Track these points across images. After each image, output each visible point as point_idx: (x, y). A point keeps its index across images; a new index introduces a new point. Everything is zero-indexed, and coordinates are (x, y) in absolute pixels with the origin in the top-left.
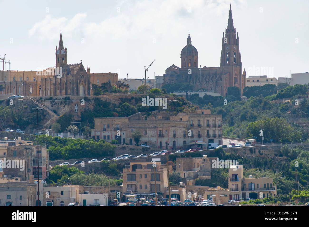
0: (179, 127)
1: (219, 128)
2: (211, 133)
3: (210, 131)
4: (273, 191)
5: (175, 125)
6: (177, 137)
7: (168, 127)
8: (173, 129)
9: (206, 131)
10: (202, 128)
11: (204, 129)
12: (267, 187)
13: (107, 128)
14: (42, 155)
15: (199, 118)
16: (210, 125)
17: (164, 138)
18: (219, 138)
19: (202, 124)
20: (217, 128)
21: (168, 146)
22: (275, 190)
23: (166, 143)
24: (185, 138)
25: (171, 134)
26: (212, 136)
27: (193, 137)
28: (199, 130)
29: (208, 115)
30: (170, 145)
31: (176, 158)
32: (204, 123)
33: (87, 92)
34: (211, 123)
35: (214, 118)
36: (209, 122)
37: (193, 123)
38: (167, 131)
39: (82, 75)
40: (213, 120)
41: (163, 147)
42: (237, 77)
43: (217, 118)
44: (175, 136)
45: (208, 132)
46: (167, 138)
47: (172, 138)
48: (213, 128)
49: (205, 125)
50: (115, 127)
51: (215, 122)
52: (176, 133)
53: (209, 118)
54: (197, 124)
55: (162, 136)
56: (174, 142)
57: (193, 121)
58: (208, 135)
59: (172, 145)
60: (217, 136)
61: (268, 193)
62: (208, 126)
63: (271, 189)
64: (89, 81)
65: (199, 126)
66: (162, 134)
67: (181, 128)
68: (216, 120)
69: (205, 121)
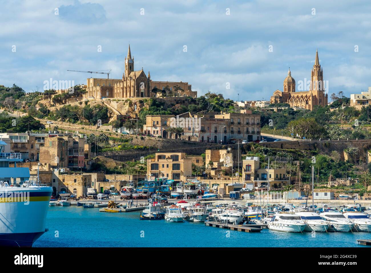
0: (220, 124)
1: (258, 125)
2: (250, 130)
3: (249, 128)
4: (286, 181)
5: (216, 122)
6: (219, 133)
7: (211, 124)
8: (215, 125)
9: (245, 128)
10: (242, 125)
11: (244, 126)
12: (279, 177)
13: (156, 124)
14: (78, 145)
15: (239, 117)
16: (249, 123)
17: (206, 133)
18: (258, 134)
19: (242, 122)
20: (255, 126)
21: (210, 140)
22: (288, 180)
23: (208, 138)
24: (226, 134)
25: (213, 130)
26: (251, 132)
27: (233, 133)
28: (239, 127)
29: (248, 115)
30: (211, 139)
31: (206, 150)
32: (243, 121)
33: (147, 94)
34: (251, 121)
35: (254, 118)
36: (249, 121)
37: (234, 121)
38: (208, 127)
39: (143, 80)
40: (252, 119)
41: (205, 141)
42: (321, 98)
43: (256, 118)
44: (216, 131)
45: (248, 129)
46: (209, 133)
47: (214, 133)
48: (252, 125)
49: (245, 123)
50: (163, 123)
51: (254, 121)
52: (217, 129)
53: (248, 117)
54: (237, 122)
55: (204, 132)
56: (216, 137)
57: (233, 119)
58: (248, 132)
59: (214, 140)
60: (256, 132)
61: (281, 183)
62: (248, 124)
63: (284, 179)
64: (149, 85)
65: (239, 123)
66: (204, 130)
67: (222, 125)
68: (255, 119)
69: (245, 120)
